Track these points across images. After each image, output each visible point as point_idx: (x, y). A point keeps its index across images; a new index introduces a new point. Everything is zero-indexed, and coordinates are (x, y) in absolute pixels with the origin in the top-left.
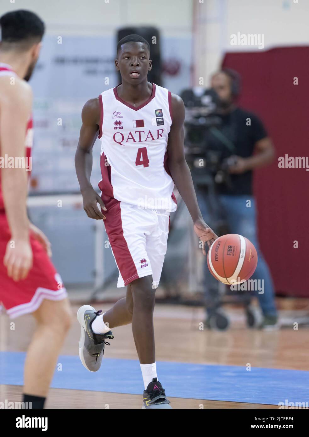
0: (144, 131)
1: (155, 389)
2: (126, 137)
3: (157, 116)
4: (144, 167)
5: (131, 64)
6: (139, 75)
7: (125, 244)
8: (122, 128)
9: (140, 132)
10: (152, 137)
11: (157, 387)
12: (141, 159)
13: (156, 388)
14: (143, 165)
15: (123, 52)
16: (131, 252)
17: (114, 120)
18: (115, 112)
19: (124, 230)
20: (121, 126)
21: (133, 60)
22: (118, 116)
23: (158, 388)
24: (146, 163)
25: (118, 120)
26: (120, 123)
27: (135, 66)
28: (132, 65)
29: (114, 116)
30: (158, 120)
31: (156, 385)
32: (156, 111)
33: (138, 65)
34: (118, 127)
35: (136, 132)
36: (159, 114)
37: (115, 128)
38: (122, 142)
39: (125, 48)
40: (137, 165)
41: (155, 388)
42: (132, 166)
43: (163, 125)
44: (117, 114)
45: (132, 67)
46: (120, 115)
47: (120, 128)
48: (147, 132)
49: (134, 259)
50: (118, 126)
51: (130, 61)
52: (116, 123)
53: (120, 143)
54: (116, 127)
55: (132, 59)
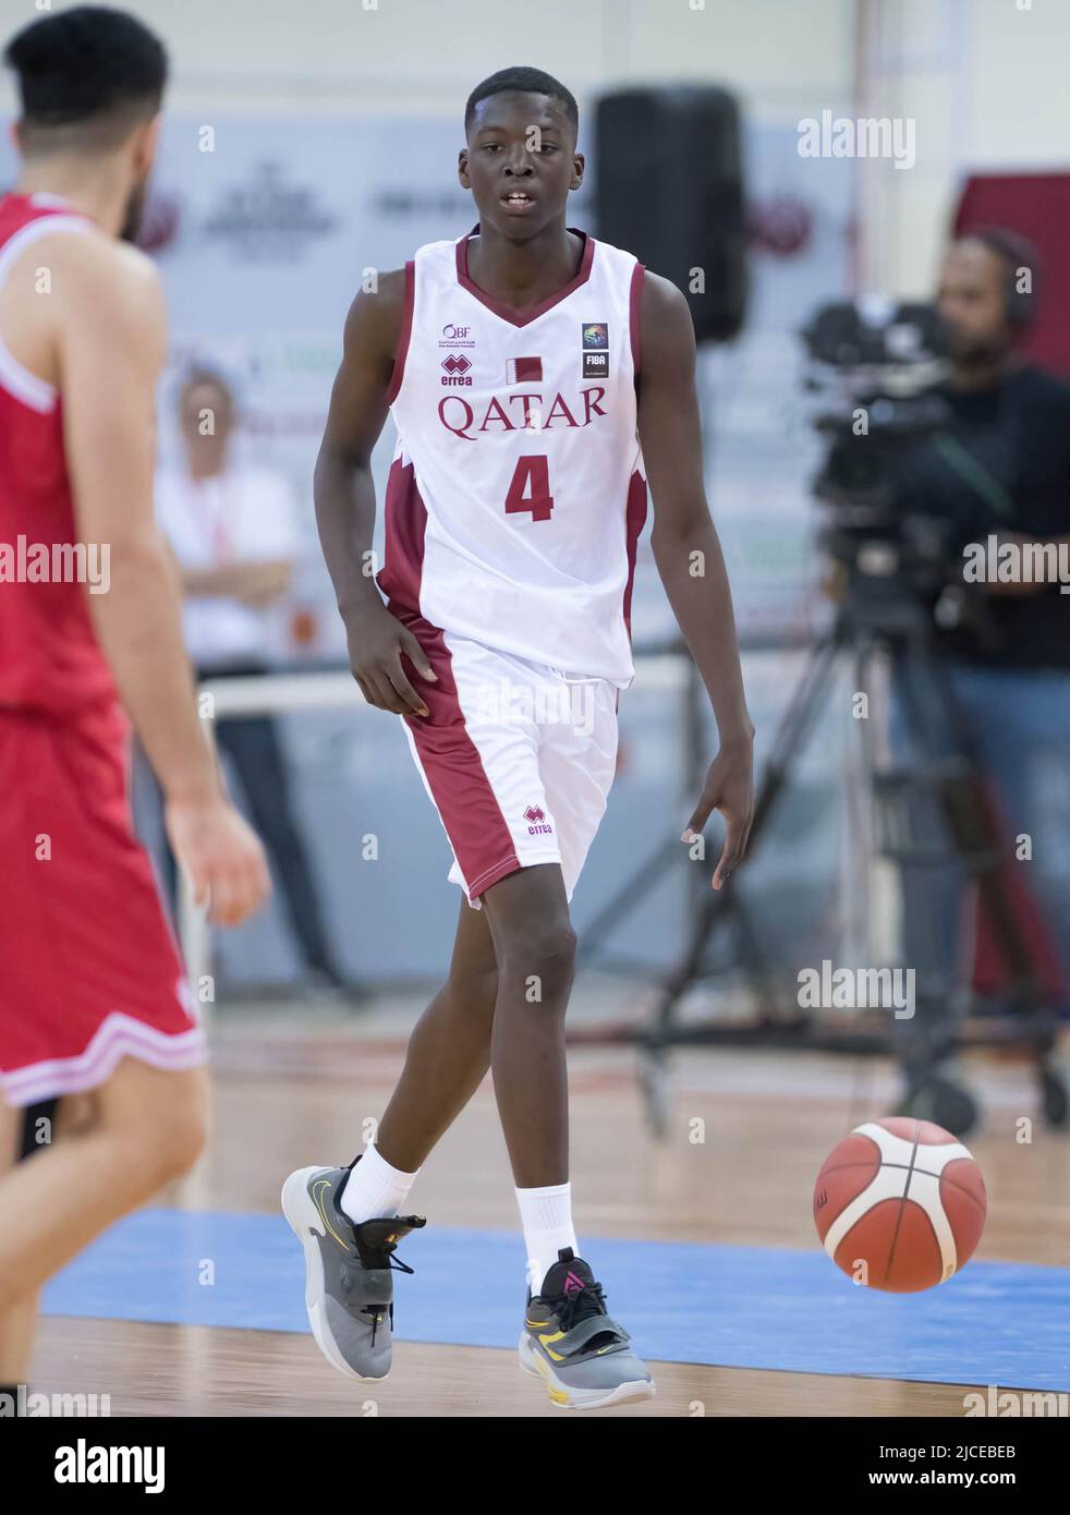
0: (539, 397)
1: (570, 1286)
2: (479, 415)
3: (586, 346)
4: (535, 520)
5: (505, 168)
6: (532, 204)
7: (473, 756)
8: (469, 381)
9: (526, 398)
10: (567, 413)
11: (575, 1278)
12: (527, 494)
13: (572, 1283)
14: (530, 514)
15: (480, 128)
16: (491, 781)
17: (445, 354)
18: (450, 326)
19: (465, 712)
20: (465, 376)
21: (514, 154)
22: (458, 340)
23: (579, 1281)
24: (541, 507)
25: (457, 353)
26: (463, 364)
27: (518, 176)
28: (509, 173)
29: (444, 339)
30: (588, 361)
31: (570, 1273)
32: (586, 327)
33: (528, 173)
34: (455, 379)
35: (512, 398)
36: (596, 338)
37: (444, 381)
38: (464, 429)
39: (488, 112)
40: (509, 510)
41: (569, 1282)
42: (494, 514)
43: (607, 376)
44: (457, 333)
45: (509, 179)
46: (463, 339)
47: (461, 381)
48: (549, 400)
49: (504, 805)
50: (456, 374)
51: (502, 160)
52: (450, 364)
53: (459, 433)
54: (448, 376)
55: (509, 153)
